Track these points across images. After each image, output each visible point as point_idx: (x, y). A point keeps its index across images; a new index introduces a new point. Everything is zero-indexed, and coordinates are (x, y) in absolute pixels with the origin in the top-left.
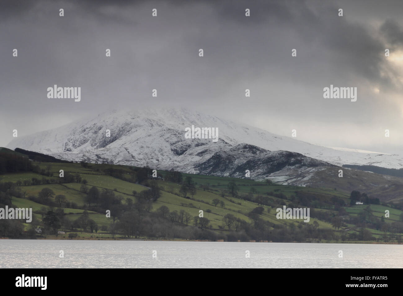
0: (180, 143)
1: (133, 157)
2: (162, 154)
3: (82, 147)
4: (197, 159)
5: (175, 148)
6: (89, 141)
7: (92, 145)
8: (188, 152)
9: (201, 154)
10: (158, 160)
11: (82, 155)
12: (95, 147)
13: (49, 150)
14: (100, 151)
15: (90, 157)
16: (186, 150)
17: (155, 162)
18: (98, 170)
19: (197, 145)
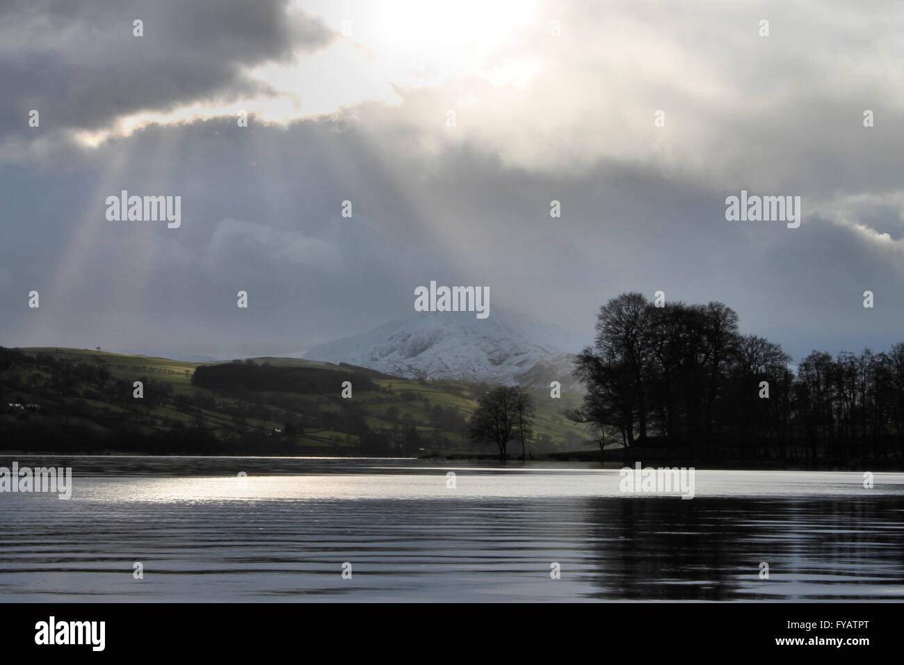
0: (498, 352)
1: (447, 368)
2: (479, 365)
3: (389, 356)
4: (516, 369)
5: (493, 358)
6: (397, 351)
7: (400, 354)
8: (506, 362)
9: (520, 364)
10: (474, 371)
11: (392, 365)
12: (404, 356)
13: (353, 360)
14: (411, 361)
15: (402, 368)
16: (504, 360)
17: (471, 372)
19: (517, 355)
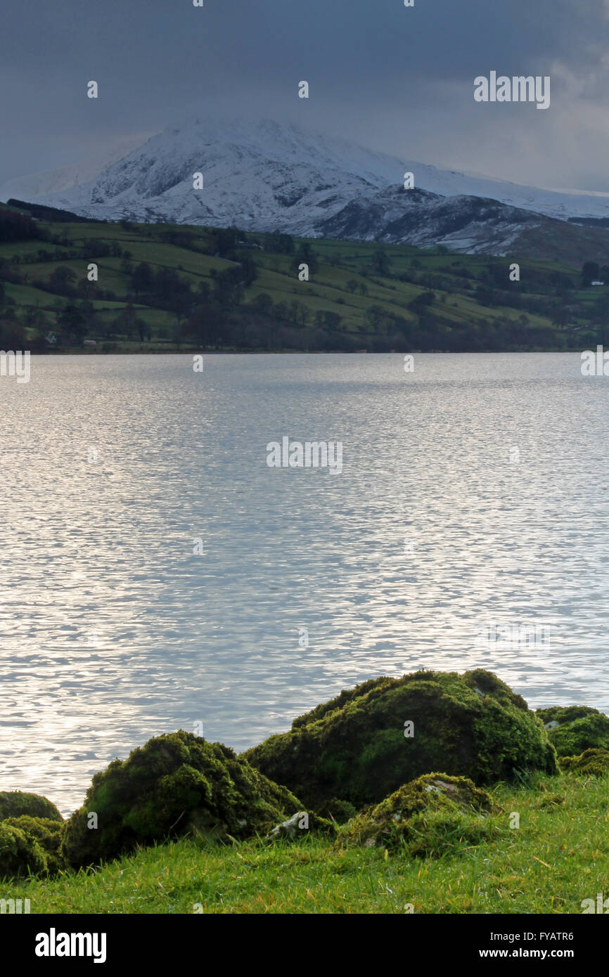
0: (289, 186)
1: (209, 211)
2: (258, 206)
3: (123, 195)
4: (319, 212)
5: (282, 194)
6: (133, 186)
7: (138, 192)
8: (303, 201)
9: (325, 204)
10: (252, 216)
11: (123, 209)
12: (145, 194)
13: (64, 201)
14: (152, 202)
15: (136, 213)
16: (300, 198)
17: (247, 218)
18: (149, 235)
19: (319, 189)
